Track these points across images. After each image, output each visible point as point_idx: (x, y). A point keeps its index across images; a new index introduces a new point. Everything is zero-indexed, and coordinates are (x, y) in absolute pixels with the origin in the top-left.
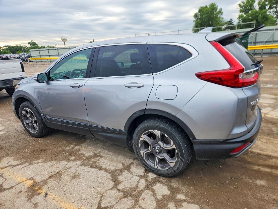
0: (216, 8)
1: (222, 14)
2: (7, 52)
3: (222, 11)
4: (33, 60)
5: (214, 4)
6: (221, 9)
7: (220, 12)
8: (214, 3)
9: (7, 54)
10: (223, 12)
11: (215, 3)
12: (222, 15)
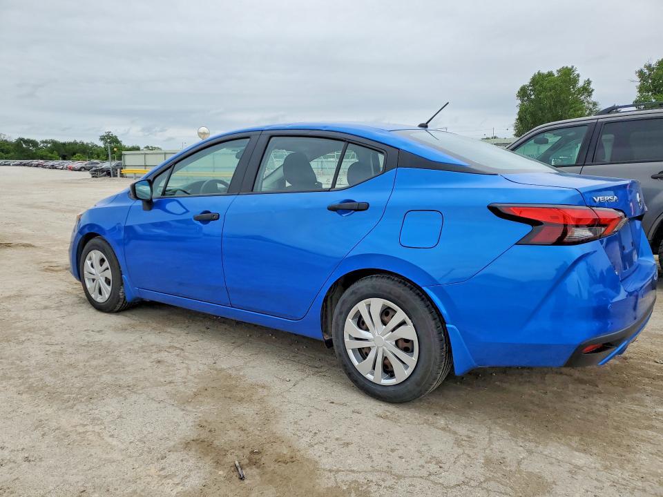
0: (575, 81)
1: (590, 93)
2: (50, 155)
3: (592, 86)
4: (128, 175)
5: (570, 69)
6: (589, 82)
7: (587, 90)
8: (570, 67)
9: (51, 159)
10: (593, 90)
11: (573, 67)
12: (590, 96)
